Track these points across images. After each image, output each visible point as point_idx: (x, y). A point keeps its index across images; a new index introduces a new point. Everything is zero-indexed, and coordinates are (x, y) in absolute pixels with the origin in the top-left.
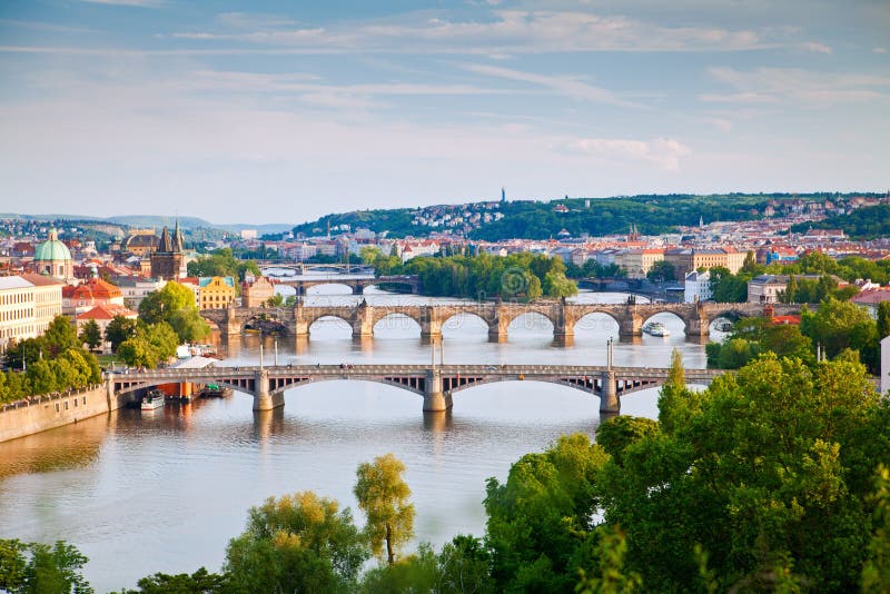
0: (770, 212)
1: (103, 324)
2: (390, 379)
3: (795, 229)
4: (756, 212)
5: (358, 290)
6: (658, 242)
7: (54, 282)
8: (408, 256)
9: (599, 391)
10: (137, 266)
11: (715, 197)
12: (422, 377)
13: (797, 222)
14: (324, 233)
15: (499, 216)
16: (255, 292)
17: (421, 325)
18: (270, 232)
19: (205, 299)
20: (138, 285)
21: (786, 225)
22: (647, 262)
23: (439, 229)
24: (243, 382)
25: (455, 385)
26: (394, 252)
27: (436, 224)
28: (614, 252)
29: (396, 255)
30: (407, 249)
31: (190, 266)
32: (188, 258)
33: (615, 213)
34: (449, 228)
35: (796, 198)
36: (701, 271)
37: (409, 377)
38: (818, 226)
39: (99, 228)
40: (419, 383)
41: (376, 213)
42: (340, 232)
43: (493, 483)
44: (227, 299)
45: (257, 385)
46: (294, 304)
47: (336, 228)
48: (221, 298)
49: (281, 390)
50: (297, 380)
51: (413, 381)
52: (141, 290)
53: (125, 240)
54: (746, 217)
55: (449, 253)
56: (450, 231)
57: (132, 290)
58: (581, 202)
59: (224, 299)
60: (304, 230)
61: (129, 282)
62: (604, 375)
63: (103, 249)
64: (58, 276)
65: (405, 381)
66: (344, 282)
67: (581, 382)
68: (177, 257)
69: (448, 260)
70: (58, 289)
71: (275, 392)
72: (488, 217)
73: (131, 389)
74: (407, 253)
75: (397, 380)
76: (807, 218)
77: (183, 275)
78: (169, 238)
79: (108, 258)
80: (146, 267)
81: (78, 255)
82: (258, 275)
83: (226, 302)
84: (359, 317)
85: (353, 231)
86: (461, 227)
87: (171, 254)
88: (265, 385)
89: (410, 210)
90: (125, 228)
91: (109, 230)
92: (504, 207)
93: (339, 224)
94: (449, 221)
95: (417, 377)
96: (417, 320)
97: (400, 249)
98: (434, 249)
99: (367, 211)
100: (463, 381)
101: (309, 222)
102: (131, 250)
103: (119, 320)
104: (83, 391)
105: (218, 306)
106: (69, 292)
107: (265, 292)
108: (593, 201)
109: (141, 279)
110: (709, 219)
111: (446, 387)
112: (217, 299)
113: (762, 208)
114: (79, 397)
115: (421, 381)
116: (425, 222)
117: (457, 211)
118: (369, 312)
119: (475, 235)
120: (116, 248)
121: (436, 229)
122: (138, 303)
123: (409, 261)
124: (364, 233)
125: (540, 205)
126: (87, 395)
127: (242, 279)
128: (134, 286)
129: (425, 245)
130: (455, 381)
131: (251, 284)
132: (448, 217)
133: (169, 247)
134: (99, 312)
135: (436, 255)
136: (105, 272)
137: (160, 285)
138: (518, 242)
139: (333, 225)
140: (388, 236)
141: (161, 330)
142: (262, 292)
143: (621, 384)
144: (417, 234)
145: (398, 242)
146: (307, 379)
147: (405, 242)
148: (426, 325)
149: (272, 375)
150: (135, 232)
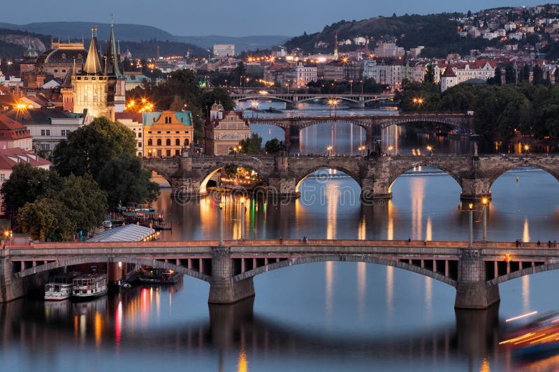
2: (407, 261)
8: (451, 82)
10: (56, 94)
12: (456, 258)
14: (330, 49)
16: (222, 133)
17: (461, 183)
18: (253, 46)
19: (150, 142)
20: (54, 121)
24: (196, 262)
25: (502, 271)
26: (430, 76)
27: (495, 35)
29: (432, 80)
30: (449, 73)
37: (434, 258)
40: (450, 266)
44: (182, 143)
45: (214, 267)
47: (348, 42)
48: (173, 142)
49: (249, 274)
50: (272, 261)
51: (441, 264)
52: (59, 129)
53: (43, 56)
55: (509, 79)
56: (515, 47)
57: (46, 128)
59: (178, 142)
60: (304, 44)
65: (429, 264)
68: (112, 81)
69: (508, 90)
71: (241, 277)
73: (34, 270)
74: (449, 79)
75: (417, 263)
77: (121, 108)
80: (67, 94)
82: (228, 107)
83: (180, 148)
84: (372, 171)
85: (372, 47)
86: (530, 40)
87: (102, 76)
89: (457, 15)
90: (47, 40)
91: (23, 42)
93: (353, 35)
94: (514, 31)
95: (447, 258)
96: (455, 176)
97: (438, 71)
98: (488, 72)
99: (394, 17)
100: (515, 267)
101: (308, 34)
105: (169, 152)
107: (236, 133)
109: (61, 113)
111: (490, 275)
112: (168, 142)
115: (453, 264)
116: (478, 34)
118: (385, 163)
121: (495, 43)
122: (52, 147)
123: (451, 90)
124: (390, 49)
127: (206, 113)
128: (50, 123)
129: (473, 66)
130: (502, 266)
131: (217, 121)
132: (513, 26)
135: (490, 81)
137: (87, 121)
139: (343, 36)
140: (423, 54)
142: (230, 133)
144: (465, 53)
145: (436, 63)
146: (287, 259)
147: (447, 62)
148: (469, 183)
149: (238, 252)
150: (57, 46)
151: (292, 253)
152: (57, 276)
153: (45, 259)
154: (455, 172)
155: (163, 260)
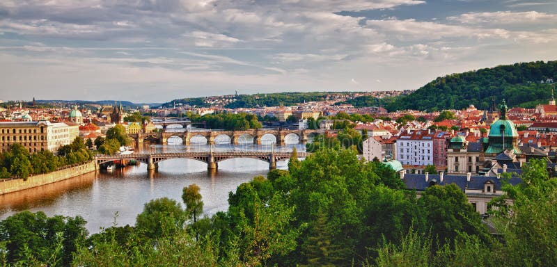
0: (328, 98)
1: (93, 140)
2: (195, 158)
3: (336, 104)
4: (323, 98)
5: (185, 126)
6: (290, 108)
7: (75, 125)
8: (203, 114)
9: (269, 161)
10: (105, 118)
11: (309, 93)
13: (337, 101)
14: (173, 106)
15: (235, 100)
16: (148, 127)
17: (207, 138)
18: (154, 105)
19: (130, 130)
20: (106, 125)
21: (333, 103)
22: (286, 116)
23: (214, 104)
24: (144, 159)
26: (198, 113)
28: (275, 112)
30: (202, 112)
31: (125, 118)
32: (124, 115)
33: (275, 99)
34: (217, 104)
35: (336, 93)
36: (304, 119)
37: (202, 157)
38: (344, 103)
39: (92, 105)
40: (206, 158)
41: (192, 99)
42: (179, 106)
43: (231, 193)
45: (148, 161)
46: (162, 131)
49: (157, 162)
50: (163, 159)
51: (204, 158)
52: (107, 127)
53: (101, 110)
54: (320, 100)
55: (217, 113)
57: (104, 127)
58: (264, 95)
60: (166, 105)
61: (103, 124)
62: (270, 155)
63: (93, 113)
64: (77, 122)
66: (180, 123)
67: (263, 158)
68: (120, 115)
69: (217, 116)
70: (78, 127)
71: (155, 163)
72: (231, 100)
73: (103, 162)
75: (198, 158)
76: (340, 100)
77: (122, 122)
78: (117, 109)
79: (95, 116)
80: (109, 119)
81: (84, 114)
82: (149, 121)
83: (137, 131)
84: (185, 136)
85: (183, 106)
86: (221, 104)
87: (118, 114)
88: (151, 161)
89: (204, 98)
90: (102, 105)
91: (96, 106)
92: (236, 97)
93: (178, 103)
94: (217, 102)
96: (205, 137)
97: (200, 112)
98: (212, 111)
99: (188, 98)
100: (222, 158)
101: (167, 102)
102: (103, 113)
103: (99, 138)
104: (86, 163)
105: (135, 132)
106: (81, 128)
107: (152, 127)
108: (267, 95)
109: (107, 123)
110: (308, 101)
111: (215, 160)
112: (134, 130)
113: (325, 97)
114: (85, 165)
116: (209, 102)
117: (220, 98)
118: (189, 134)
119: (227, 107)
120: (98, 112)
123: (203, 116)
124: (187, 106)
125: (249, 96)
126: (88, 164)
127: (143, 123)
129: (209, 110)
130: (219, 158)
131: (147, 125)
132: (217, 100)
133: (117, 112)
134: (92, 135)
135: (213, 114)
136: (94, 121)
137: (114, 125)
138: (241, 109)
139: (176, 103)
140: (196, 107)
141: (115, 142)
142: (150, 127)
143: (277, 158)
144: (206, 107)
145: (199, 109)
146: (166, 158)
147: (202, 109)
149: (153, 157)
150: (105, 107)
151: (167, 156)
152: (110, 164)
153: (106, 160)
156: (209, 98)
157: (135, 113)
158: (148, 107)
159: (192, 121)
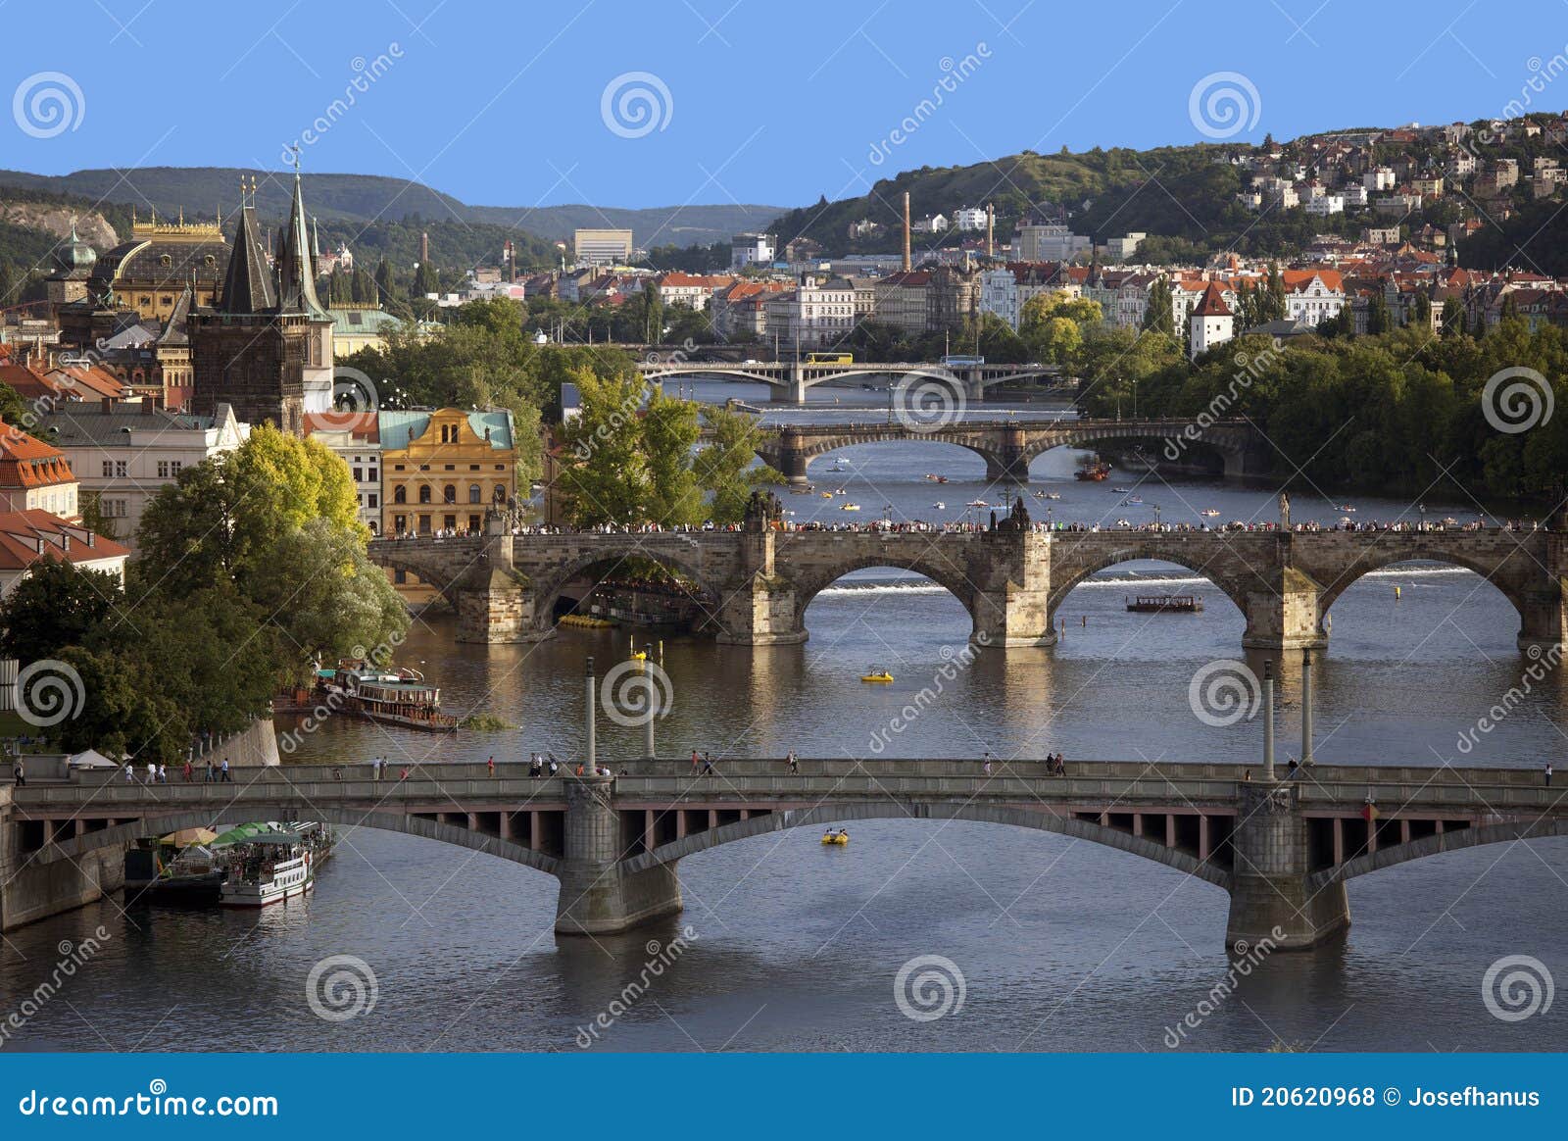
2: (1093, 817)
5: (1005, 464)
8: (1216, 331)
10: (142, 366)
12: (1228, 811)
14: (890, 243)
17: (1244, 605)
19: (400, 495)
20: (137, 439)
23: (1351, 226)
24: (521, 823)
25: (1355, 840)
26: (1157, 313)
27: (1336, 203)
29: (1166, 324)
30: (1213, 306)
31: (350, 365)
32: (343, 333)
34: (1384, 221)
37: (1170, 812)
41: (1097, 160)
42: (952, 237)
44: (488, 494)
45: (573, 834)
47: (937, 223)
48: (463, 494)
49: (664, 853)
50: (729, 817)
51: (1188, 828)
52: (150, 458)
53: (108, 261)
55: (1378, 323)
57: (113, 456)
59: (475, 494)
61: (106, 424)
65: (1155, 826)
66: (958, 433)
68: (296, 330)
71: (643, 860)
74: (1211, 321)
75: (1122, 822)
77: (320, 401)
78: (263, 259)
80: (176, 365)
83: (480, 509)
84: (1000, 569)
85: (1004, 235)
86: (1434, 216)
87: (270, 316)
88: (600, 834)
89: (1234, 150)
91: (55, 221)
93: (949, 204)
94: (1388, 192)
95: (1205, 809)
96: (1231, 586)
97: (1183, 300)
98: (1319, 302)
99: (1065, 156)
100: (1390, 834)
101: (831, 200)
102: (128, 301)
105: (450, 521)
109: (149, 413)
111: (1322, 857)
112: (450, 494)
115: (1223, 827)
116: (1291, 199)
118: (1039, 545)
119: (1495, 247)
120: (72, 291)
121: (1333, 224)
122: (137, 507)
123: (1217, 352)
124: (1049, 239)
128: (126, 442)
130: (1355, 832)
132: (1386, 178)
133: (263, 293)
137: (228, 437)
139: (922, 211)
140: (1141, 256)
145: (1178, 277)
146: (769, 812)
147: (1206, 277)
148: (1264, 604)
149: (636, 795)
150: (147, 234)
151: (782, 796)
153: (110, 815)
154: (1227, 574)
155: (433, 816)
156: (1306, 154)
157: (477, 315)
158: (622, 240)
159: (1091, 402)
